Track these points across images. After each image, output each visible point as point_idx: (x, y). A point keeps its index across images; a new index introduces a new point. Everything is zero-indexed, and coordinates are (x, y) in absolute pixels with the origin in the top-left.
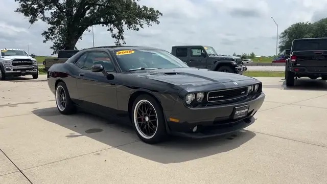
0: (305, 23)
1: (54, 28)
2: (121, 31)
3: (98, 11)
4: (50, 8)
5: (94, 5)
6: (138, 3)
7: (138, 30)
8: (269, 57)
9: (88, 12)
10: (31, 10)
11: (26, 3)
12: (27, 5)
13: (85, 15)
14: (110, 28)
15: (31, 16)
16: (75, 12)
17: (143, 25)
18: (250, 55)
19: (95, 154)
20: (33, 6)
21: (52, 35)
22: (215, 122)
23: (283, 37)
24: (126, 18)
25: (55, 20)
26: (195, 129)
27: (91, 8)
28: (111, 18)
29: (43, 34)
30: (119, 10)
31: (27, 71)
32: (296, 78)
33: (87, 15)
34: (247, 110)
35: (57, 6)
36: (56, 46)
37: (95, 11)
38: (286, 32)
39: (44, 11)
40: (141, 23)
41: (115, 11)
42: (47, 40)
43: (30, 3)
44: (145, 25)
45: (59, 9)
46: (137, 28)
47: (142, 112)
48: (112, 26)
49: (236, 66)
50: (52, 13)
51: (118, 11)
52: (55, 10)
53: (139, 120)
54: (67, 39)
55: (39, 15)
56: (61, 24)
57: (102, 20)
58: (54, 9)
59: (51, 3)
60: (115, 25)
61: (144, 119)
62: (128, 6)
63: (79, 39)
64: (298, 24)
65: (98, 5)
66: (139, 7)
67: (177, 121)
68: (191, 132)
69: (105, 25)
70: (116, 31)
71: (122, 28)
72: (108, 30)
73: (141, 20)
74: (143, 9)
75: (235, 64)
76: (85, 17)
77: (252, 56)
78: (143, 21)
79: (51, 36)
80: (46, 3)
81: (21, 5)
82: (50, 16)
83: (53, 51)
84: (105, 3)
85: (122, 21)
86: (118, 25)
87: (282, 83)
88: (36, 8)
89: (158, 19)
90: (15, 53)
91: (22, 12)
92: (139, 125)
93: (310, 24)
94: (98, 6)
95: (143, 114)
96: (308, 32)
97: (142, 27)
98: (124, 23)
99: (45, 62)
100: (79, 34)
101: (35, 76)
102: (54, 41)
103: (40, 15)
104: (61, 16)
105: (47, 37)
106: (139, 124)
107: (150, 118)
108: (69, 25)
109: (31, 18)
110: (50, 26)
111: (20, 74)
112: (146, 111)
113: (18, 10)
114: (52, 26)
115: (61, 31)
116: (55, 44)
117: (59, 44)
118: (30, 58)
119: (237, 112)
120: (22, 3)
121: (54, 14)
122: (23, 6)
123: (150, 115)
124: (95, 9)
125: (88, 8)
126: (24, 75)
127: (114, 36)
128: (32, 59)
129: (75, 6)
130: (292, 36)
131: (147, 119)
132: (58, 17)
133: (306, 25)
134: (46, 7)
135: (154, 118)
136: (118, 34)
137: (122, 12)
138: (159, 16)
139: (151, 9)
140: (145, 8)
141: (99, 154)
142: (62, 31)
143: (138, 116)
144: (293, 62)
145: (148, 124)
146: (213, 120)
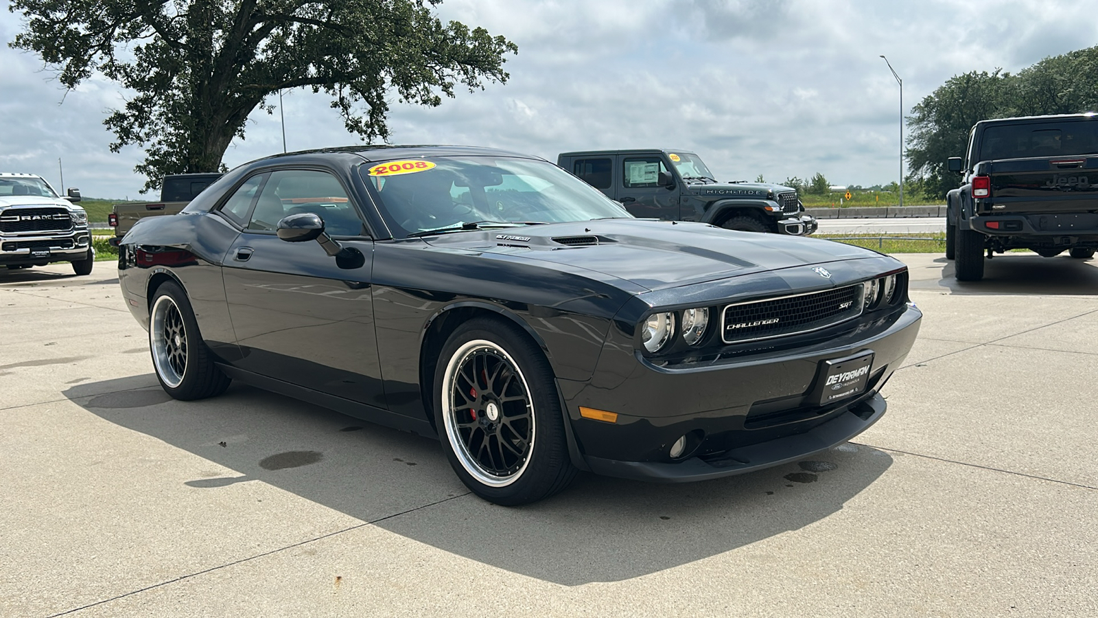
0: (990, 75)
1: (147, 101)
2: (378, 108)
3: (299, 39)
4: (134, 33)
5: (284, 20)
6: (435, 11)
7: (437, 102)
8: (873, 188)
9: (263, 43)
10: (65, 38)
11: (47, 16)
12: (53, 22)
13: (253, 55)
14: (342, 99)
15: (69, 60)
16: (217, 46)
17: (451, 85)
18: (811, 184)
19: (297, 551)
20: (72, 26)
21: (142, 126)
22: (752, 419)
23: (920, 120)
24: (395, 64)
25: (152, 74)
26: (677, 449)
27: (274, 31)
28: (344, 63)
29: (107, 122)
30: (371, 35)
31: (54, 250)
32: (990, 256)
33: (260, 57)
34: (865, 369)
35: (158, 27)
36: (154, 163)
37: (289, 42)
38: (928, 103)
39: (113, 43)
40: (447, 80)
41: (358, 39)
42: (124, 142)
43: (61, 15)
44: (460, 87)
45: (164, 36)
46: (432, 96)
47: (475, 385)
48: (347, 90)
49: (779, 216)
50: (138, 49)
51: (366, 38)
52: (151, 40)
53: (462, 417)
54: (193, 137)
55: (96, 58)
56: (170, 87)
57: (312, 70)
58: (148, 36)
59: (134, 15)
60: (356, 88)
61: (483, 413)
62: (399, 22)
63: (236, 139)
64: (968, 78)
65: (298, 20)
66: (438, 25)
67: (611, 418)
68: (665, 459)
69: (322, 89)
70: (360, 109)
71: (380, 97)
72: (335, 105)
73: (447, 71)
74: (452, 33)
75: (776, 209)
76: (253, 62)
77: (820, 187)
78: (453, 74)
79: (136, 129)
80: (119, 16)
81: (32, 24)
82: (133, 61)
83: (145, 178)
84: (321, 14)
85: (382, 74)
86: (369, 88)
87: (938, 273)
88: (83, 32)
89: (502, 66)
90: (10, 189)
91: (37, 47)
92: (464, 434)
93: (1006, 75)
94: (296, 25)
95: (477, 392)
96: (1001, 104)
97: (449, 94)
98: (388, 79)
99: (116, 216)
100: (234, 120)
101: (83, 266)
102: (148, 145)
103: (98, 58)
104: (170, 58)
105: (126, 133)
106: (461, 430)
107: (505, 409)
108: (198, 89)
109: (68, 67)
110: (134, 94)
111: (29, 260)
112: (490, 383)
113: (20, 42)
114: (141, 94)
115: (173, 111)
116: (153, 154)
117: (167, 154)
118: (62, 202)
119: (832, 380)
120: (33, 17)
121: (147, 55)
122: (38, 26)
123: (503, 399)
124: (286, 34)
125: (264, 33)
126: (42, 262)
127: (354, 126)
128: (71, 207)
129: (218, 26)
130: (948, 117)
131: (493, 412)
132: (161, 63)
133: (995, 79)
134: (117, 31)
135: (520, 407)
136: (366, 119)
137: (380, 44)
138: (508, 55)
139: (480, 33)
140: (459, 28)
141: (312, 553)
142: (175, 113)
143: (458, 400)
144: (980, 198)
145: (498, 433)
146: (744, 412)
